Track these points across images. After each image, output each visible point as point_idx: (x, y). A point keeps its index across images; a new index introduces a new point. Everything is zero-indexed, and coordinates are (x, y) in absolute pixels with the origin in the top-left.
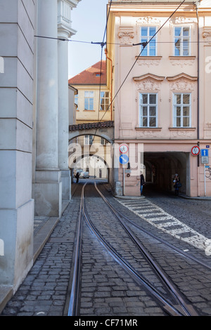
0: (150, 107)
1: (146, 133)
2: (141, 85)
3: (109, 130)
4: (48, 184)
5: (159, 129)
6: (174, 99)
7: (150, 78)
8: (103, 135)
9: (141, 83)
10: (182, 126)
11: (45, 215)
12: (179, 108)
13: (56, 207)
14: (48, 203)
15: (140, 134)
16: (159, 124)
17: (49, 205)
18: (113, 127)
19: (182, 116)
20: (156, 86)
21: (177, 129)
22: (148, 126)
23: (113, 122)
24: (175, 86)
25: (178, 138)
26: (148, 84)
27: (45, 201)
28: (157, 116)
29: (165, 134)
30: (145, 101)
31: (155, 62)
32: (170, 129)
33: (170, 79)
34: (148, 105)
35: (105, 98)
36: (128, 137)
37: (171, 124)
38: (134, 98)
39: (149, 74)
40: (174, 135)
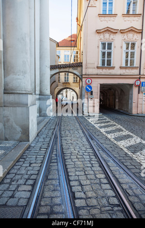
0: (107, 53)
1: (104, 70)
2: (102, 36)
3: (79, 69)
4: (18, 108)
5: (113, 68)
6: (125, 46)
7: (108, 30)
8: (75, 72)
9: (102, 34)
10: (129, 65)
11: (15, 140)
12: (127, 53)
13: (26, 131)
14: (18, 127)
15: (100, 71)
16: (113, 64)
17: (19, 129)
18: (82, 66)
19: (129, 58)
20: (112, 36)
21: (126, 68)
22: (106, 66)
23: (82, 63)
24: (125, 37)
25: (126, 74)
26: (107, 35)
27: (14, 125)
28: (112, 58)
29: (117, 71)
30: (104, 48)
31: (112, 18)
32: (121, 68)
33: (122, 32)
34: (106, 51)
35: (76, 55)
36: (92, 73)
37: (121, 64)
38: (97, 46)
39: (108, 27)
40: (123, 72)
